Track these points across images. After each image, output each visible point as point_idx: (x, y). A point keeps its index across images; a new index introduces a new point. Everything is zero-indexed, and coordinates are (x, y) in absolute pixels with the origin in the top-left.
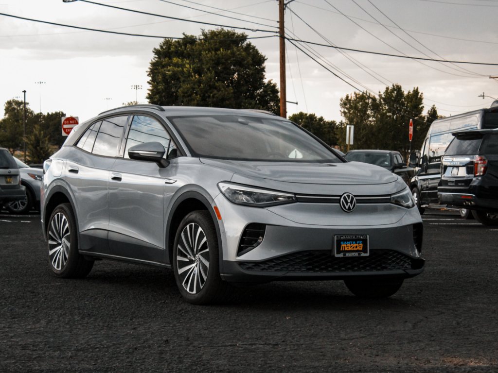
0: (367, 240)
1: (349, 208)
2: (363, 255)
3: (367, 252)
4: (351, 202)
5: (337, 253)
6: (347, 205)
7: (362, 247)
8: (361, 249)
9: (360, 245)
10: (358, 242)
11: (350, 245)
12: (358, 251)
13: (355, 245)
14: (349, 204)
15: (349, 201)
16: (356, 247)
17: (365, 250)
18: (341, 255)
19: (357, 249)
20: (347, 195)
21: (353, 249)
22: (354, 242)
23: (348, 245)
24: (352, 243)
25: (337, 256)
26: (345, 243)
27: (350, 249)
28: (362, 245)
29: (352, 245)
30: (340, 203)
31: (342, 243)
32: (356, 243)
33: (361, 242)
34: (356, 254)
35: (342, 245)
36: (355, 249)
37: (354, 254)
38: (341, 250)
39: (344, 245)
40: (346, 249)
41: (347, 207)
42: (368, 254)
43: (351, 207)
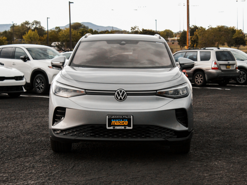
0: (131, 119)
1: (121, 99)
2: (128, 128)
3: (131, 127)
4: (122, 95)
5: (108, 126)
6: (119, 97)
7: (127, 123)
8: (127, 124)
9: (125, 122)
10: (124, 120)
11: (118, 122)
12: (124, 125)
13: (122, 122)
14: (121, 96)
15: (121, 94)
16: (123, 123)
17: (129, 125)
18: (112, 128)
19: (123, 124)
20: (120, 91)
21: (121, 124)
22: (121, 120)
23: (116, 122)
24: (120, 121)
25: (108, 128)
26: (115, 120)
27: (118, 124)
28: (127, 122)
29: (120, 122)
30: (114, 95)
31: (112, 120)
32: (123, 121)
33: (126, 120)
34: (123, 128)
35: (112, 122)
36: (122, 124)
37: (121, 127)
38: (112, 124)
39: (114, 122)
40: (116, 124)
41: (119, 98)
42: (131, 128)
43: (122, 98)
